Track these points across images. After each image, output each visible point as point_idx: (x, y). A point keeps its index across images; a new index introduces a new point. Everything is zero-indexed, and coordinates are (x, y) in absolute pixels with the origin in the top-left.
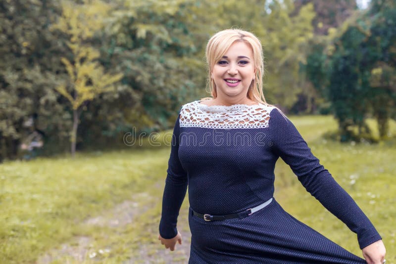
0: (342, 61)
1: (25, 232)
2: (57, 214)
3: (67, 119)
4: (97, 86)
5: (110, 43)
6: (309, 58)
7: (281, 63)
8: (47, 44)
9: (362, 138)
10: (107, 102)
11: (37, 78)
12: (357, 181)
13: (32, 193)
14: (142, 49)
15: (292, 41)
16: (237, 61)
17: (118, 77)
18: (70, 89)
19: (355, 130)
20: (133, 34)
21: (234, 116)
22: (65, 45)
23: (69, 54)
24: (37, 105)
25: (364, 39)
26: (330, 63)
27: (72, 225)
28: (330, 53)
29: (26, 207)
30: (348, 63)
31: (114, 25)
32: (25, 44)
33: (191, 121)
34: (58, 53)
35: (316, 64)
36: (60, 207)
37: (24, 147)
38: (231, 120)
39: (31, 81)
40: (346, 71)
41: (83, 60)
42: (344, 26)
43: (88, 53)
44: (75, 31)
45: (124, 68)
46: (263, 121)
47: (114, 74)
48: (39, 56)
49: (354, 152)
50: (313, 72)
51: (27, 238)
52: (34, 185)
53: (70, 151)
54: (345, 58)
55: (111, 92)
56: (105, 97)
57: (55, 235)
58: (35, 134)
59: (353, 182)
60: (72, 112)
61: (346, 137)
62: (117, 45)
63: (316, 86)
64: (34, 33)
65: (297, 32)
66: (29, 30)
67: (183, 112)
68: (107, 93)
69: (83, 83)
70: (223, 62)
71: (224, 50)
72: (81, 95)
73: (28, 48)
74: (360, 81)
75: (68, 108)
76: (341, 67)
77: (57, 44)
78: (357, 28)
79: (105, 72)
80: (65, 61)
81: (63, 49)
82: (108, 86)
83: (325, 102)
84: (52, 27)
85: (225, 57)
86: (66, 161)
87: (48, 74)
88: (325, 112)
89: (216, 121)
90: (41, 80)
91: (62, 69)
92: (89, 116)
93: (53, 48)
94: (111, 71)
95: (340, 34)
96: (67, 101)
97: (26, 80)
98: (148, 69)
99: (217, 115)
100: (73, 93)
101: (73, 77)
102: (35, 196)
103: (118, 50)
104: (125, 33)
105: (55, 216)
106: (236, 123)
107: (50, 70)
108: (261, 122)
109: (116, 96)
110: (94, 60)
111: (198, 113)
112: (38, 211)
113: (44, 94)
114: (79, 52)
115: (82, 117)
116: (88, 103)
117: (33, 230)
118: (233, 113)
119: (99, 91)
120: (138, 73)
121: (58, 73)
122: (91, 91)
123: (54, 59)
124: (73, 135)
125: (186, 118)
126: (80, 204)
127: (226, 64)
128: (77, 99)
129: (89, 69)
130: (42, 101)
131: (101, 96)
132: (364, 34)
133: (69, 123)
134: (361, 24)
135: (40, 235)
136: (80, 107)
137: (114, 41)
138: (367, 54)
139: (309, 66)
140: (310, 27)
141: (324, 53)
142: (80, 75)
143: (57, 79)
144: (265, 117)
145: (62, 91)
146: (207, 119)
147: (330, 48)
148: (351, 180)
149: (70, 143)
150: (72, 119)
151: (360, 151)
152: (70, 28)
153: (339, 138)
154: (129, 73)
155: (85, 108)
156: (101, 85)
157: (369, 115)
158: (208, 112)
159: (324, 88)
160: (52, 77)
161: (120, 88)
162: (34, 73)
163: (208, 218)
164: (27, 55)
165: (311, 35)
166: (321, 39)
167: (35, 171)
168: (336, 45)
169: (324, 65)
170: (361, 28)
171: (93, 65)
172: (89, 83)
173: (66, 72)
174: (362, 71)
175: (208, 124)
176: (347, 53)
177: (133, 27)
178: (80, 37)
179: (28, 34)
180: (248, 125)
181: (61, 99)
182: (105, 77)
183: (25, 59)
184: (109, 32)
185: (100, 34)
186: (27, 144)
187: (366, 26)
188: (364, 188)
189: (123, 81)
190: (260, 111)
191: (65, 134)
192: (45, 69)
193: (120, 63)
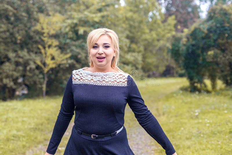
0: (191, 47)
1: (19, 138)
2: (36, 128)
3: (41, 78)
4: (57, 60)
5: (64, 37)
6: (173, 45)
7: (157, 48)
8: (31, 38)
9: (202, 90)
10: (62, 69)
11: (25, 56)
12: (199, 113)
13: (23, 117)
14: (81, 40)
15: (163, 36)
16: (103, 46)
17: (69, 55)
18: (43, 62)
19: (199, 85)
20: (76, 32)
21: (108, 79)
22: (40, 38)
23: (42, 43)
24: (25, 70)
25: (203, 35)
26: (184, 48)
27: (44, 135)
28: (185, 43)
29: (20, 125)
30: (194, 48)
31: (66, 27)
32: (19, 38)
33: (81, 80)
34: (36, 42)
35: (177, 48)
36: (37, 125)
37: (17, 93)
38: (107, 81)
39: (22, 58)
40: (193, 52)
41: (50, 46)
42: (192, 28)
43: (52, 42)
44: (46, 31)
45: (72, 51)
46: (124, 82)
47: (66, 54)
48: (27, 44)
49: (198, 97)
50: (175, 53)
51: (20, 141)
52: (24, 113)
53: (42, 95)
54: (193, 45)
55: (65, 64)
56: (62, 66)
57: (35, 140)
58: (24, 86)
59: (197, 114)
60: (43, 74)
61: (193, 89)
62: (68, 38)
63: (177, 61)
64: (24, 32)
65: (166, 31)
66: (22, 30)
67: (75, 76)
68: (62, 64)
69: (49, 59)
70: (95, 47)
71: (95, 40)
72: (48, 65)
73: (21, 40)
74: (201, 58)
75: (42, 72)
76: (190, 51)
77: (36, 38)
78: (200, 29)
79: (62, 53)
80: (40, 47)
81: (39, 40)
82: (63, 60)
83: (181, 70)
84: (33, 29)
85: (96, 44)
86: (40, 100)
87: (31, 53)
88: (181, 76)
89: (98, 81)
90: (27, 57)
91: (38, 51)
92: (53, 77)
93: (34, 40)
94: (65, 52)
95: (190, 32)
96: (41, 68)
97: (19, 57)
98: (84, 51)
99: (98, 78)
100: (44, 64)
101: (44, 55)
102: (25, 119)
103: (68, 41)
104: (72, 31)
105: (35, 129)
106: (110, 82)
107: (32, 51)
108: (123, 82)
109: (67, 66)
110: (56, 46)
111: (85, 76)
112: (26, 127)
113: (29, 64)
114: (47, 42)
115: (49, 77)
116: (52, 69)
117: (24, 137)
118: (107, 76)
119: (58, 63)
120: (79, 53)
121: (36, 53)
122: (54, 63)
123: (35, 46)
124: (44, 86)
125: (77, 79)
126: (48, 123)
127: (97, 48)
128: (46, 67)
129: (53, 51)
130: (28, 68)
131: (59, 65)
132: (203, 32)
133: (42, 80)
134: (202, 26)
135: (27, 139)
136: (48, 72)
137: (66, 36)
138: (205, 43)
139: (172, 50)
140: (173, 29)
141: (181, 43)
142: (48, 54)
143: (36, 56)
144: (125, 80)
145: (39, 63)
146: (92, 79)
147: (184, 40)
148: (196, 113)
149: (42, 91)
150: (44, 78)
151: (201, 97)
152: (43, 29)
153: (189, 89)
154: (75, 54)
155: (50, 72)
156: (59, 59)
157: (206, 77)
158: (92, 76)
159: (181, 62)
160: (33, 56)
161: (70, 61)
162: (24, 53)
163: (94, 137)
164: (20, 44)
165: (174, 33)
166: (179, 35)
167: (24, 106)
168: (188, 38)
169: (181, 49)
170: (202, 29)
171: (55, 49)
172: (53, 58)
173: (41, 53)
174: (202, 52)
175: (93, 82)
176: (194, 42)
177: (76, 28)
178: (48, 34)
179: (21, 32)
180: (116, 84)
181: (38, 67)
182: (61, 56)
183: (19, 46)
184: (64, 31)
185: (59, 32)
186: (19, 92)
187: (205, 28)
188: (203, 117)
189: (71, 58)
190: (121, 76)
191: (40, 86)
192: (29, 51)
193: (69, 48)
